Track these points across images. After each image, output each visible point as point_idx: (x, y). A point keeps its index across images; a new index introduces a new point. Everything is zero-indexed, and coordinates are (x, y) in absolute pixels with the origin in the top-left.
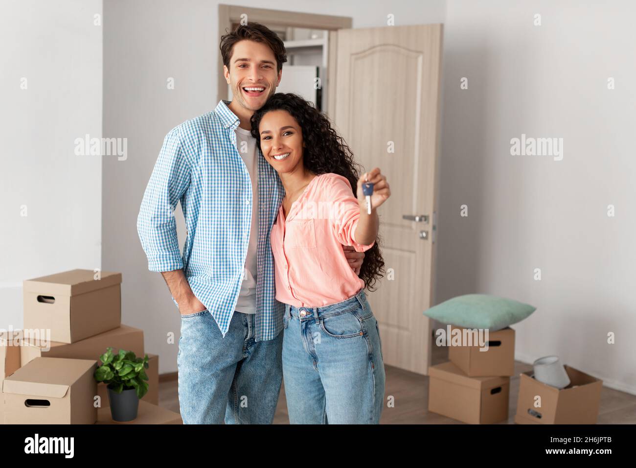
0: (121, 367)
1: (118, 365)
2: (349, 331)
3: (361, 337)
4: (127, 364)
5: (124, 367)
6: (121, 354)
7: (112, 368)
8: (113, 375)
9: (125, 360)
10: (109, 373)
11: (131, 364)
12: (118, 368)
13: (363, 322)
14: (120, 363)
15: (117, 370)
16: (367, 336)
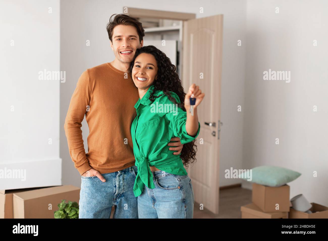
0: (69, 211)
1: (68, 210)
2: (172, 186)
3: (179, 189)
4: (73, 209)
5: (72, 211)
6: (70, 204)
7: (65, 212)
8: (65, 216)
9: (72, 207)
10: (63, 214)
11: (75, 209)
12: (68, 212)
13: (180, 181)
14: (69, 209)
15: (67, 213)
16: (182, 189)
